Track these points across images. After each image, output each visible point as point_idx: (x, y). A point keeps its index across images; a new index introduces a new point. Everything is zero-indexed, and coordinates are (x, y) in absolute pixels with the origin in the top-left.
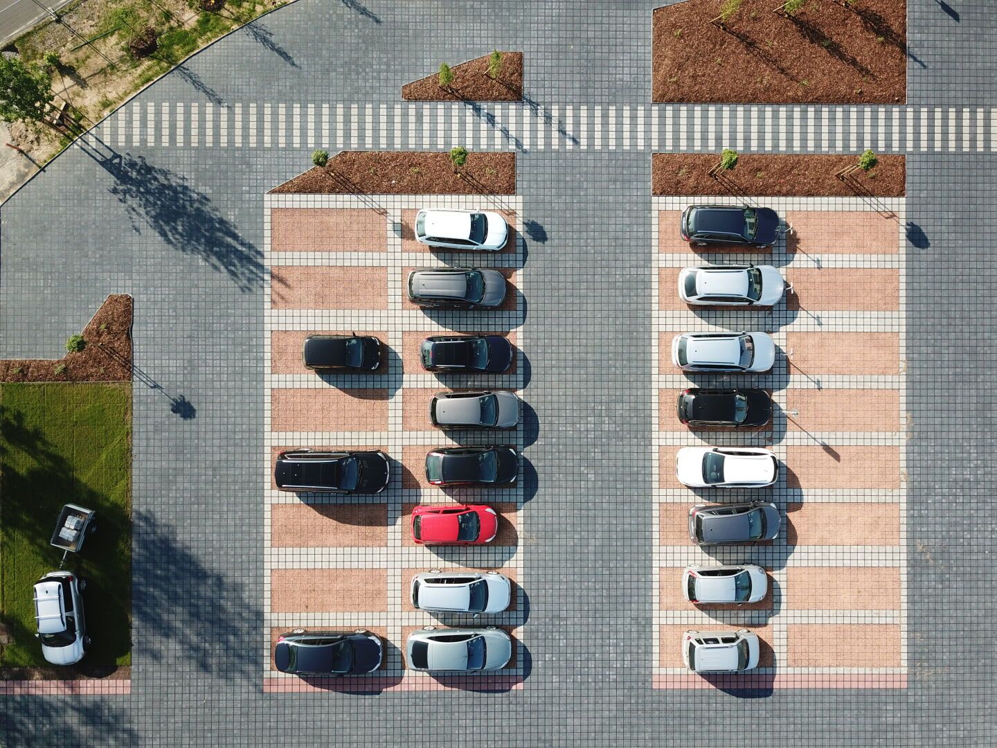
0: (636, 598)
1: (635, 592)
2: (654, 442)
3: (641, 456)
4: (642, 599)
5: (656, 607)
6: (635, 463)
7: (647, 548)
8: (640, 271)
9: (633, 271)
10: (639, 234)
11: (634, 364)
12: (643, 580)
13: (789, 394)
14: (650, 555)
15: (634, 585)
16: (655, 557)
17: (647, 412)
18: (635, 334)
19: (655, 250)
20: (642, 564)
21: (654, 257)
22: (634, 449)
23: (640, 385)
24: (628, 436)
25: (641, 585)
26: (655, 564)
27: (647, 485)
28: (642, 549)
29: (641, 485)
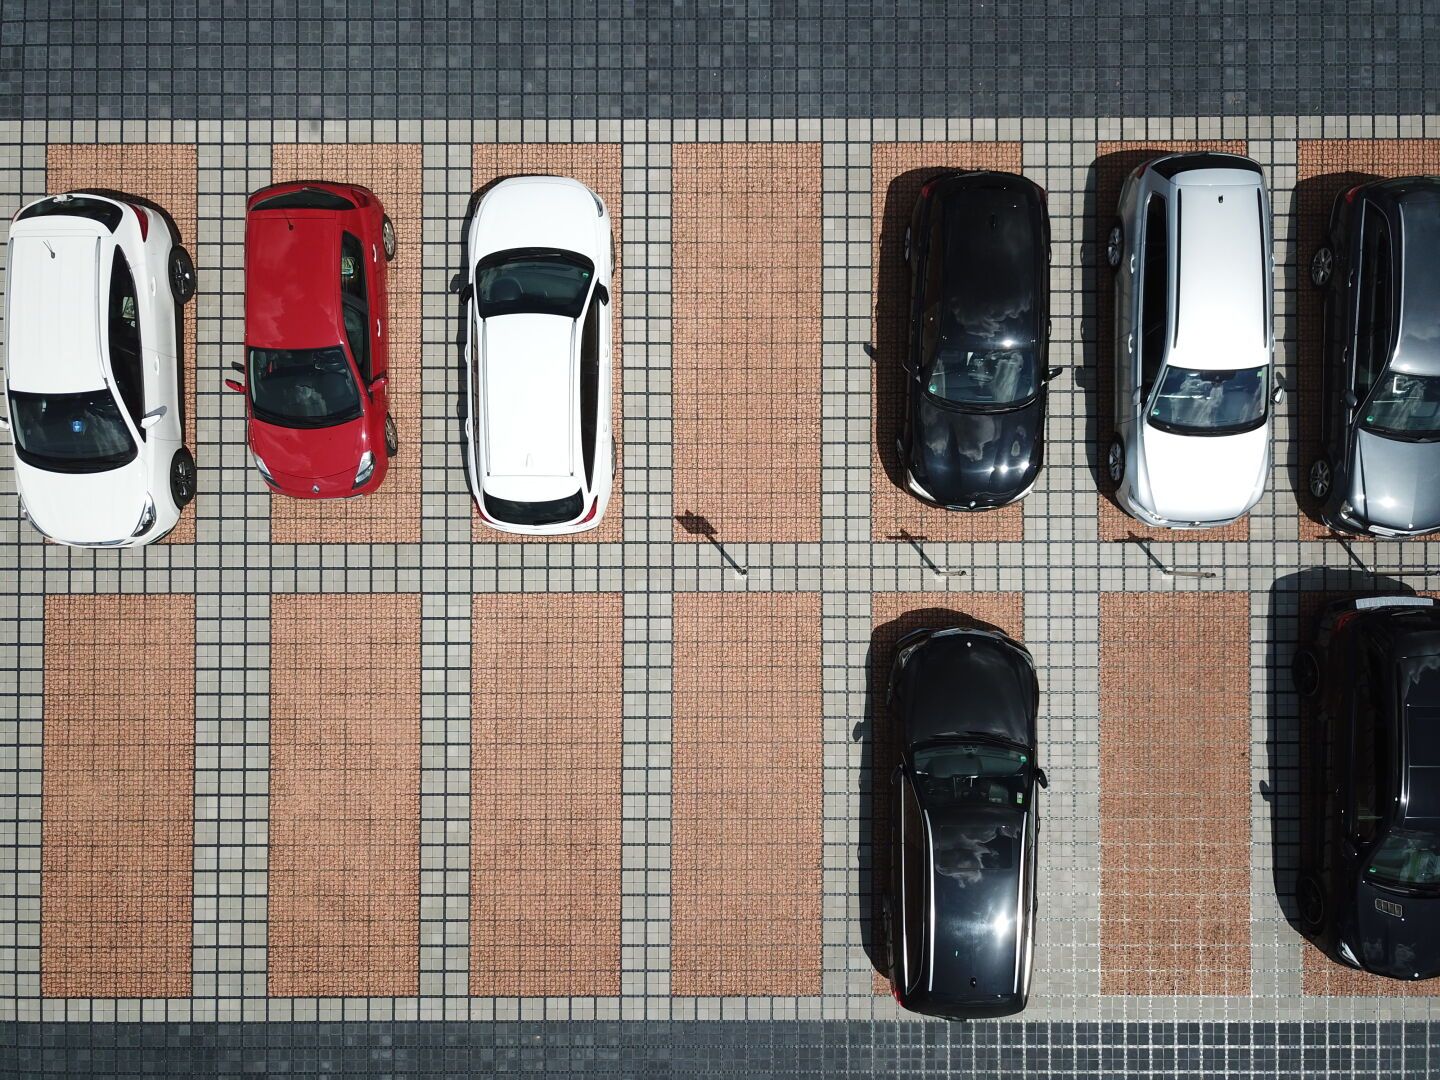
0: (91, 63)
1: (111, 59)
2: (635, 128)
3: (584, 82)
4: (85, 83)
5: (59, 130)
6: (561, 59)
7: (265, 101)
8: (1235, 76)
9: (1231, 53)
10: (1364, 73)
11: (908, 57)
12: (154, 87)
13: (802, 602)
14: (240, 111)
15: (136, 57)
16: (234, 130)
17: (738, 103)
18: (1014, 60)
19: (1310, 125)
20: (210, 82)
21: (1285, 124)
22: (610, 58)
23: (835, 77)
24: (654, 37)
25: (136, 81)
26: (209, 129)
27: (485, 103)
28: (260, 83)
29: (484, 81)
